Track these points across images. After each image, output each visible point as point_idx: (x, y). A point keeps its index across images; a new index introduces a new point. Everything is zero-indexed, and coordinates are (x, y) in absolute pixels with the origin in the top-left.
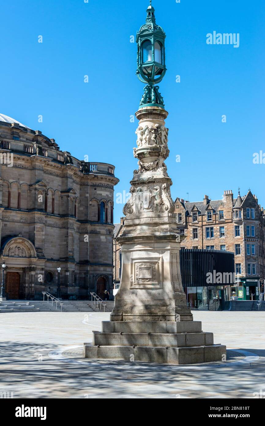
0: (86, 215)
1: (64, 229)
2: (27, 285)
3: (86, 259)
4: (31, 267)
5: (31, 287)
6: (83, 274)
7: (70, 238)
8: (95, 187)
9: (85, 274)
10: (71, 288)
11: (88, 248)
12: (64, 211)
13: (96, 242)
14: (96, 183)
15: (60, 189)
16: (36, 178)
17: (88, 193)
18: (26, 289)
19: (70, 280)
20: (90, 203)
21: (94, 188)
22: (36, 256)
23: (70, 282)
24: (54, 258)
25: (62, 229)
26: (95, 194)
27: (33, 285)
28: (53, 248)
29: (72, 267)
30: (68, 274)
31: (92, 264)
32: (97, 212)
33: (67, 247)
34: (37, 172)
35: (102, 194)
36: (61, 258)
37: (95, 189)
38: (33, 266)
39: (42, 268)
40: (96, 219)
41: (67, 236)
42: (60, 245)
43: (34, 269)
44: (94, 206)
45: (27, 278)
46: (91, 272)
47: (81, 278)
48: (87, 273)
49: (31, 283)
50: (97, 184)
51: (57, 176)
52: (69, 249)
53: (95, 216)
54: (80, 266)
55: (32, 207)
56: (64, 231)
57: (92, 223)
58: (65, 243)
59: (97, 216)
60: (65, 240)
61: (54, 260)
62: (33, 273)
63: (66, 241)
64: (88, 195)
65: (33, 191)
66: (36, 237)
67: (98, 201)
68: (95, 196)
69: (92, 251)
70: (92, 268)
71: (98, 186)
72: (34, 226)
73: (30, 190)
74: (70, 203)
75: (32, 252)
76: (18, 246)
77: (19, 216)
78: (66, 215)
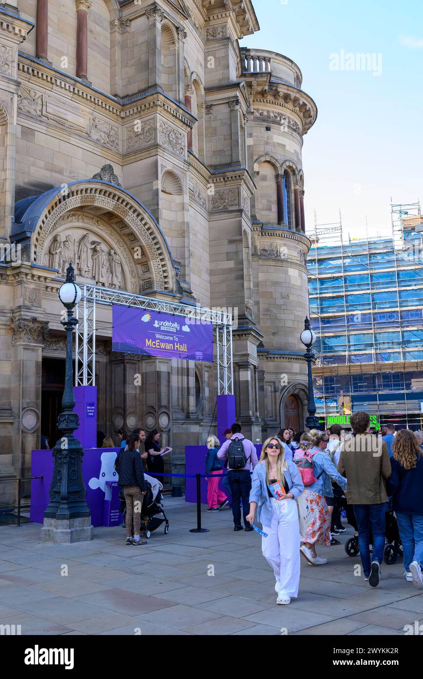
1: (224, 216)
2: (132, 422)
14: (268, 112)
20: (256, 167)
21: (265, 124)
22: (171, 285)
25: (217, 217)
26: (267, 143)
30: (249, 376)
32: (274, 198)
35: (285, 146)
37: (268, 129)
41: (237, 240)
44: (265, 178)
45: (131, 390)
49: (156, 411)
50: (272, 115)
52: (245, 288)
53: (270, 210)
67: (278, 165)
68: (269, 148)
71: (276, 122)
72: (155, 159)
75: (154, 264)
76: (93, 238)
77: (85, 108)
78: (229, 165)
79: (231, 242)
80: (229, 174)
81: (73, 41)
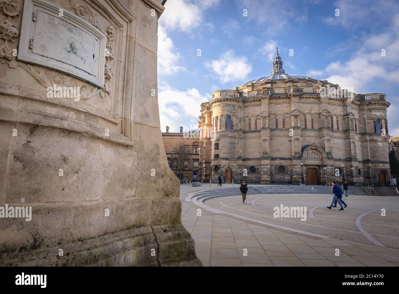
0: (365, 129)
1: (347, 139)
2: (322, 176)
3: (367, 159)
4: (323, 165)
5: (325, 177)
6: (366, 169)
7: (352, 145)
8: (370, 110)
9: (368, 168)
10: (356, 178)
11: (369, 151)
12: (346, 127)
13: (374, 147)
14: (371, 107)
15: (342, 114)
16: (323, 108)
17: (365, 115)
18: (322, 179)
19: (355, 172)
20: (368, 121)
22: (326, 157)
23: (355, 174)
24: (342, 159)
27: (326, 176)
28: (341, 152)
29: (355, 164)
30: (353, 168)
31: (373, 162)
32: (374, 127)
33: (351, 151)
34: (323, 105)
35: (376, 114)
36: (347, 159)
37: (371, 112)
38: (324, 164)
39: (332, 165)
40: (373, 131)
41: (350, 144)
42: (346, 150)
43: (326, 166)
44: (371, 123)
45: (321, 172)
46: (372, 168)
47: (364, 171)
48: (369, 168)
49: (325, 174)
51: (339, 105)
52: (353, 152)
54: (363, 164)
55: (322, 127)
56: (348, 140)
57: (370, 135)
58: (349, 148)
59: (374, 129)
60: (348, 146)
61: (342, 160)
62: (325, 168)
63: (350, 147)
64: (365, 116)
65: (322, 117)
66: (326, 145)
67: (374, 120)
68: (371, 116)
69: (372, 153)
70: (373, 165)
71: (373, 109)
72: (323, 138)
73: (320, 117)
74: (350, 122)
75: (323, 154)
76: (314, 152)
77: (313, 133)
78: (348, 130)
79: (349, 144)
80: (348, 132)
81: (311, 123)
